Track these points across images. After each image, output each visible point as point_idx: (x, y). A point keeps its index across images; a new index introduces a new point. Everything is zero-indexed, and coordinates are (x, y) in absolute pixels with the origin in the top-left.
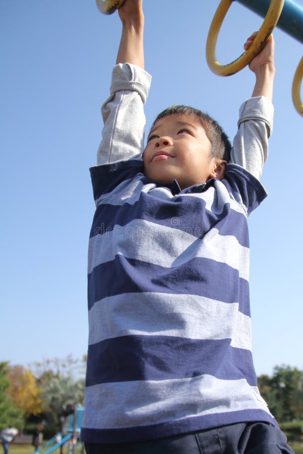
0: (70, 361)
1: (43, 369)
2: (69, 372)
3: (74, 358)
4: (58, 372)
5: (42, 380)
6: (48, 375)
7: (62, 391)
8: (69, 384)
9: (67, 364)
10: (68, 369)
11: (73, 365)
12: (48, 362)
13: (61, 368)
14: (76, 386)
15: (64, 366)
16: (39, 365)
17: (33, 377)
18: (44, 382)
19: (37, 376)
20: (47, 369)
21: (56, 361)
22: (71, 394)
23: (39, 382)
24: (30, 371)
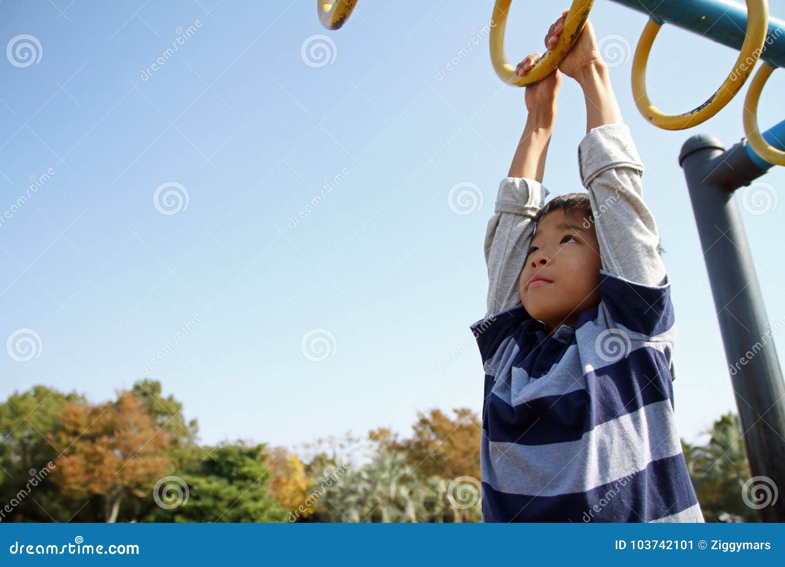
0: (350, 440)
1: (314, 452)
2: (348, 455)
3: (355, 436)
4: (335, 456)
5: (313, 467)
6: (321, 460)
7: (341, 484)
8: (349, 474)
9: (346, 443)
10: (347, 450)
11: (355, 445)
12: (320, 442)
13: (338, 450)
14: (359, 476)
15: (342, 446)
16: (307, 446)
17: (301, 462)
18: (316, 470)
19: (307, 462)
20: (319, 451)
21: (331, 440)
22: (353, 486)
23: (308, 469)
24: (297, 456)
